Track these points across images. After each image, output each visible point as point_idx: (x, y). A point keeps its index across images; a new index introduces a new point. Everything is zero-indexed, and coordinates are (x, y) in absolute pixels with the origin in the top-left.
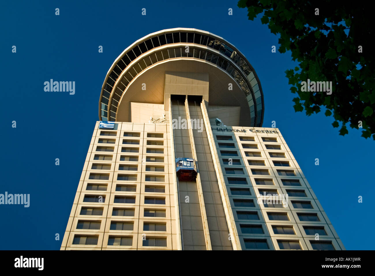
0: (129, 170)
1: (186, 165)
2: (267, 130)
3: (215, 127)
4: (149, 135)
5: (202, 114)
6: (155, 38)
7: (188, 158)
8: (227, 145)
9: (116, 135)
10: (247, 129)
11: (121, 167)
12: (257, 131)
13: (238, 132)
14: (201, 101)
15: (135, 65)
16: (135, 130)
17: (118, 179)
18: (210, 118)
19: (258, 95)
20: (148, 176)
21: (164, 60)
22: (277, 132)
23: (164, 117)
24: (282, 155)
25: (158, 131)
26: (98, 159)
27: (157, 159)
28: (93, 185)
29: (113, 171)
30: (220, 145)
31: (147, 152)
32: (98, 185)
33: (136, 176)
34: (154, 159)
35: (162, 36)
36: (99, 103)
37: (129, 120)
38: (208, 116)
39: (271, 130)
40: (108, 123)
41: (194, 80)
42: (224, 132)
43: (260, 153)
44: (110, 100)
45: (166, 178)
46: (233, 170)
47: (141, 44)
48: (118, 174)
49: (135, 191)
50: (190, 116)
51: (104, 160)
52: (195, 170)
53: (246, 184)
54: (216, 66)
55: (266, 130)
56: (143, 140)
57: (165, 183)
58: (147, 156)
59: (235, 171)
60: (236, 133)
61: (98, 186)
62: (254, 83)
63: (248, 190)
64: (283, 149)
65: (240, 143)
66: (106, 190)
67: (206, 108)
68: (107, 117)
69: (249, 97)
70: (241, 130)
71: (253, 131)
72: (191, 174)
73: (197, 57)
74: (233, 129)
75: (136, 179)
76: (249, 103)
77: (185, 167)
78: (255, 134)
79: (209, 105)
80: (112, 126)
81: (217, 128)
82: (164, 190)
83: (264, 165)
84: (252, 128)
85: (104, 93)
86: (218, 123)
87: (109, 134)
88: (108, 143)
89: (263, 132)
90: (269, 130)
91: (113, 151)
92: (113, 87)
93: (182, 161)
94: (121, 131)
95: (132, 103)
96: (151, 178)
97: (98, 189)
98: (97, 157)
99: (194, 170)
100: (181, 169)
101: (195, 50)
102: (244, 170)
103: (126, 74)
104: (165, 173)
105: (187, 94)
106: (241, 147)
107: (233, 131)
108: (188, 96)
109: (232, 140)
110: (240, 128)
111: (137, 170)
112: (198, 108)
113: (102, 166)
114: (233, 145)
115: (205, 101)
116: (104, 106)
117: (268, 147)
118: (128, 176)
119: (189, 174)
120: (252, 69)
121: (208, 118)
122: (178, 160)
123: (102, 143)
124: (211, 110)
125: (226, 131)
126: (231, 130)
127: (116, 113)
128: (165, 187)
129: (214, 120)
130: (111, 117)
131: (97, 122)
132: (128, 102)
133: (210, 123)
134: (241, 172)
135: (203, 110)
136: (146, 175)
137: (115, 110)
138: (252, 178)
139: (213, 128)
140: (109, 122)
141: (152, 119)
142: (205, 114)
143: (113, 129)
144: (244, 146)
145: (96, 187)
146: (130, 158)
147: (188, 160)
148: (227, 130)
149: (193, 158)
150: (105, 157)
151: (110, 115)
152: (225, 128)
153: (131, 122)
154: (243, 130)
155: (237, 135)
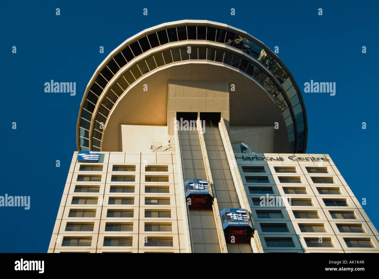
0: (121, 217)
1: (198, 188)
2: (313, 157)
3: (241, 155)
4: (148, 169)
5: (221, 137)
6: (152, 35)
7: (201, 180)
8: (258, 180)
9: (102, 170)
10: (285, 156)
11: (111, 213)
12: (299, 158)
13: (272, 160)
14: (219, 120)
15: (126, 73)
16: (128, 163)
17: (106, 230)
18: (233, 143)
19: (298, 110)
20: (147, 225)
21: (166, 64)
22: (328, 160)
23: (168, 143)
24: (336, 190)
25: (160, 163)
26: (77, 203)
27: (160, 201)
28: (72, 239)
29: (100, 219)
30: (248, 179)
31: (146, 192)
32: (79, 238)
33: (131, 224)
34: (156, 201)
35: (161, 32)
36: (77, 127)
37: (120, 149)
38: (229, 139)
39: (319, 157)
40: (90, 154)
41: (208, 91)
42: (252, 161)
43: (304, 189)
44: (92, 122)
45: (174, 227)
46: (268, 214)
47: (134, 44)
48: (107, 223)
49: (131, 246)
50: (204, 141)
51: (85, 204)
52: (211, 194)
53: (286, 232)
54: (238, 71)
55: (311, 157)
56: (140, 175)
57: (172, 233)
58: (145, 197)
59: (270, 215)
60: (269, 162)
61: (79, 241)
62: (291, 93)
63: (290, 239)
64: (336, 183)
65: (276, 176)
66: (90, 245)
67: (226, 129)
68: (89, 147)
69: (286, 113)
70: (277, 158)
71: (293, 159)
72: (205, 200)
73: (211, 58)
74: (265, 157)
75: (131, 229)
76: (286, 120)
77: (197, 191)
78: (296, 162)
79: (231, 125)
80: (96, 158)
81: (243, 156)
82: (172, 243)
83: (310, 204)
84: (292, 155)
85: (84, 114)
86: (243, 149)
87: (92, 169)
88: (90, 180)
89: (307, 159)
90: (316, 157)
91: (98, 191)
92: (96, 104)
93: (192, 183)
94: (109, 164)
95: (122, 125)
96: (153, 227)
97: (78, 245)
98: (75, 200)
99: (209, 195)
100: (192, 193)
101: (208, 50)
102: (283, 212)
103: (114, 86)
104: (172, 220)
105: (198, 110)
106: (277, 181)
107: (265, 159)
108: (201, 113)
109: (265, 172)
110: (275, 156)
111: (133, 217)
112: (215, 129)
113: (84, 212)
114: (265, 179)
115: (225, 120)
116: (84, 131)
117: (315, 180)
118: (121, 225)
119: (203, 200)
120: (289, 75)
121: (229, 143)
122: (187, 182)
123: (83, 180)
124: (233, 132)
125: (255, 160)
126: (263, 159)
127: (101, 141)
128: (172, 239)
129: (238, 146)
130: (93, 146)
131: (75, 152)
132: (118, 124)
133: (232, 150)
134: (278, 215)
135: (222, 133)
136: (145, 223)
137: (99, 136)
138: (295, 222)
139: (237, 156)
140: (91, 152)
141: (152, 146)
142: (225, 137)
143: (97, 161)
144: (282, 179)
145: (76, 241)
146: (122, 201)
147: (201, 182)
148: (257, 159)
149: (208, 180)
150: (87, 200)
151: (92, 144)
152: (253, 156)
153: (122, 151)
154: (280, 158)
155: (272, 165)
